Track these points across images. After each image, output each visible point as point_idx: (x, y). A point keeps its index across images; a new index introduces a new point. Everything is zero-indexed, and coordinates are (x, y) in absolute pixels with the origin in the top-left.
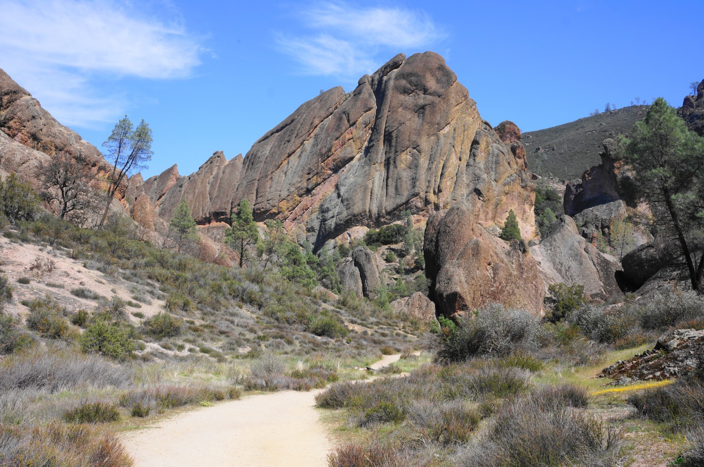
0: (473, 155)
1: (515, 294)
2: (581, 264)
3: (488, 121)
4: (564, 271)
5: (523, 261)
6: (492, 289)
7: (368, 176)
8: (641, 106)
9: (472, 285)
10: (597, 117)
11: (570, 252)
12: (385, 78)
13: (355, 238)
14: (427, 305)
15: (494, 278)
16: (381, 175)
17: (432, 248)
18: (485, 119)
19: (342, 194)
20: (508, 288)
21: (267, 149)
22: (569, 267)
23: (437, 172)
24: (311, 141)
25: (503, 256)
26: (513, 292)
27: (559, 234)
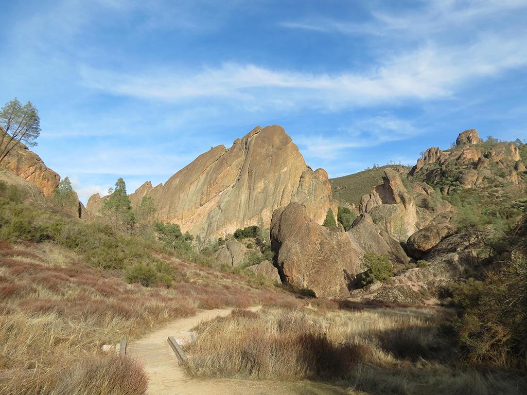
0: (301, 185)
1: (337, 262)
2: (379, 243)
3: (310, 166)
4: (367, 248)
5: (340, 239)
6: (320, 258)
7: (238, 196)
8: (393, 165)
9: (306, 255)
10: (368, 171)
11: (370, 236)
12: (249, 140)
13: (229, 234)
14: (272, 270)
15: (321, 250)
16: (245, 196)
17: (276, 231)
18: (308, 164)
19: (221, 207)
20: (331, 257)
21: (177, 181)
22: (371, 245)
23: (279, 194)
24: (204, 175)
25: (326, 236)
26: (335, 260)
27: (361, 224)
